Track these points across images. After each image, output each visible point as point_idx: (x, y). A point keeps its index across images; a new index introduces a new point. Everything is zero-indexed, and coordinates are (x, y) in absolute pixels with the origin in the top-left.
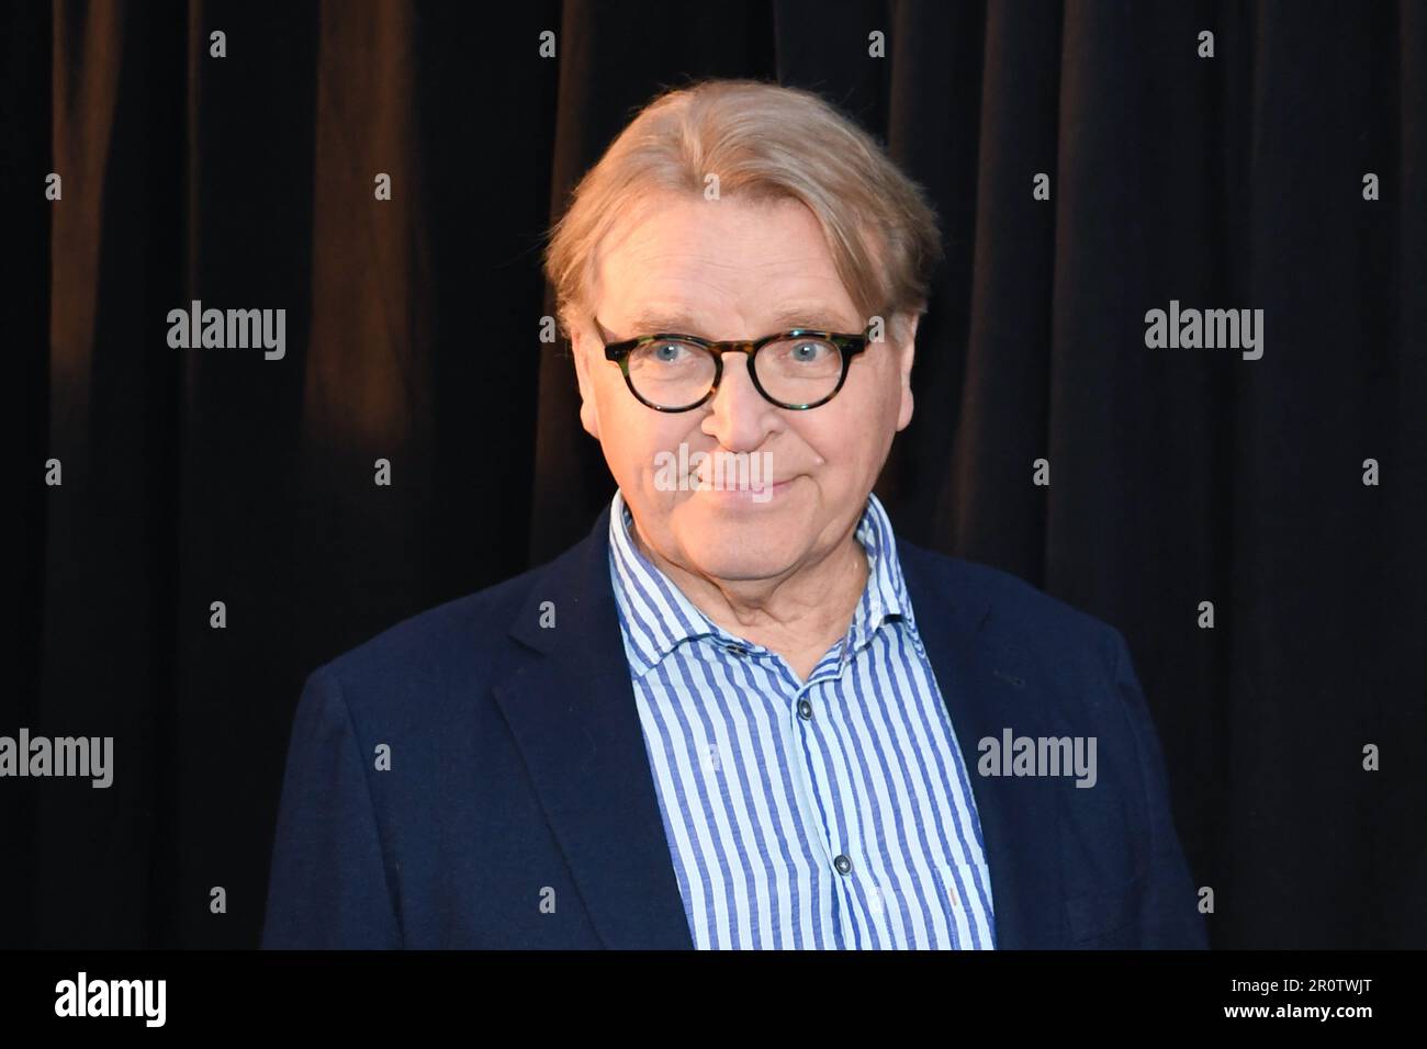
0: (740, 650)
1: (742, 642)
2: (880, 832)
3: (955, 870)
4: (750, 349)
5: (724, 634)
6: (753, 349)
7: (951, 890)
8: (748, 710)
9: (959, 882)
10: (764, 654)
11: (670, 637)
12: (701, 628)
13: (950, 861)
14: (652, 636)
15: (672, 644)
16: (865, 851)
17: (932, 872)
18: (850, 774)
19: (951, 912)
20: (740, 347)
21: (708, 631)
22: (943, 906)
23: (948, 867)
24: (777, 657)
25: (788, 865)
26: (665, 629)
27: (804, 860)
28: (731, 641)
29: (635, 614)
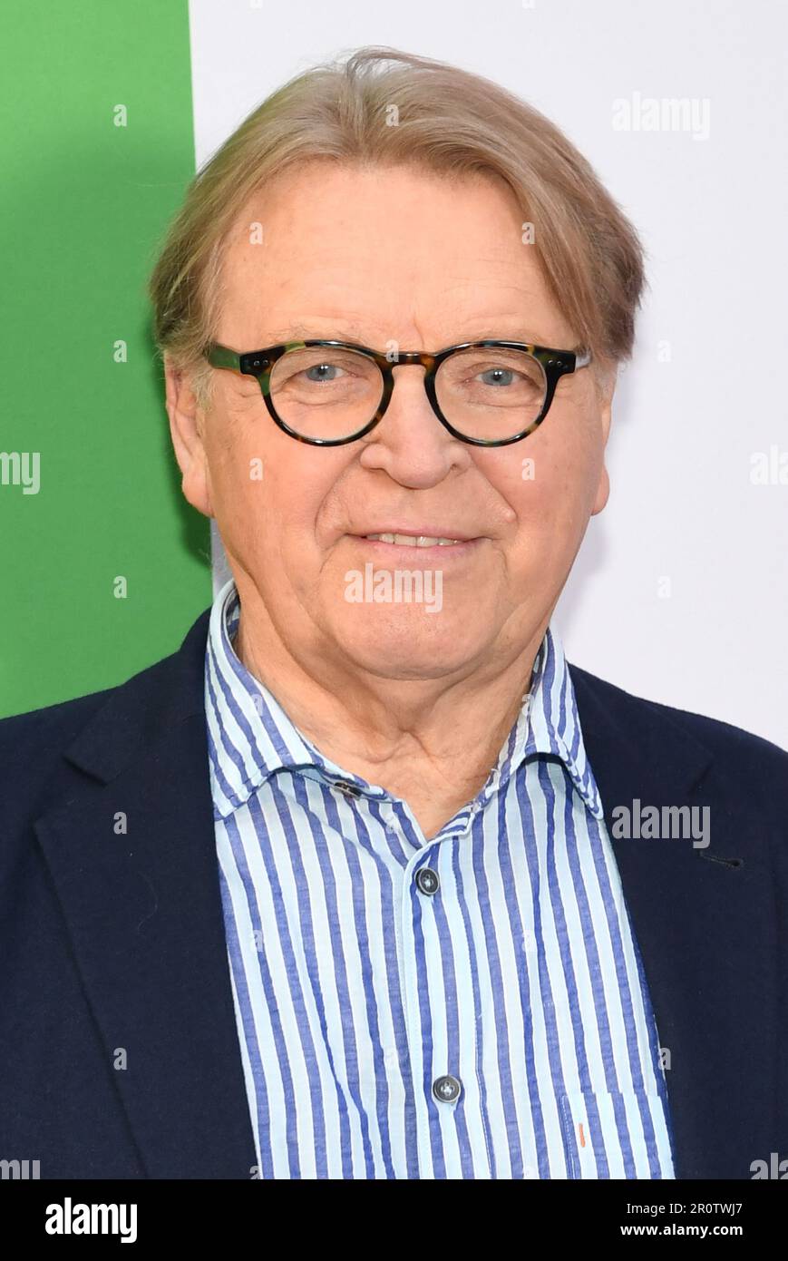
0: (354, 790)
1: (353, 779)
2: (503, 1046)
3: (590, 1099)
4: (428, 362)
5: (331, 767)
6: (432, 364)
7: (581, 1126)
8: (356, 871)
9: (593, 1116)
10: (382, 797)
11: (262, 766)
12: (301, 757)
13: (586, 1088)
14: (241, 766)
15: (263, 775)
16: (480, 1071)
17: (559, 1102)
18: (474, 971)
19: (576, 1156)
20: (417, 359)
21: (310, 760)
22: (566, 1146)
23: (582, 1095)
24: (400, 803)
25: (378, 1084)
26: (257, 755)
27: (400, 1079)
28: (339, 777)
29: (224, 738)
